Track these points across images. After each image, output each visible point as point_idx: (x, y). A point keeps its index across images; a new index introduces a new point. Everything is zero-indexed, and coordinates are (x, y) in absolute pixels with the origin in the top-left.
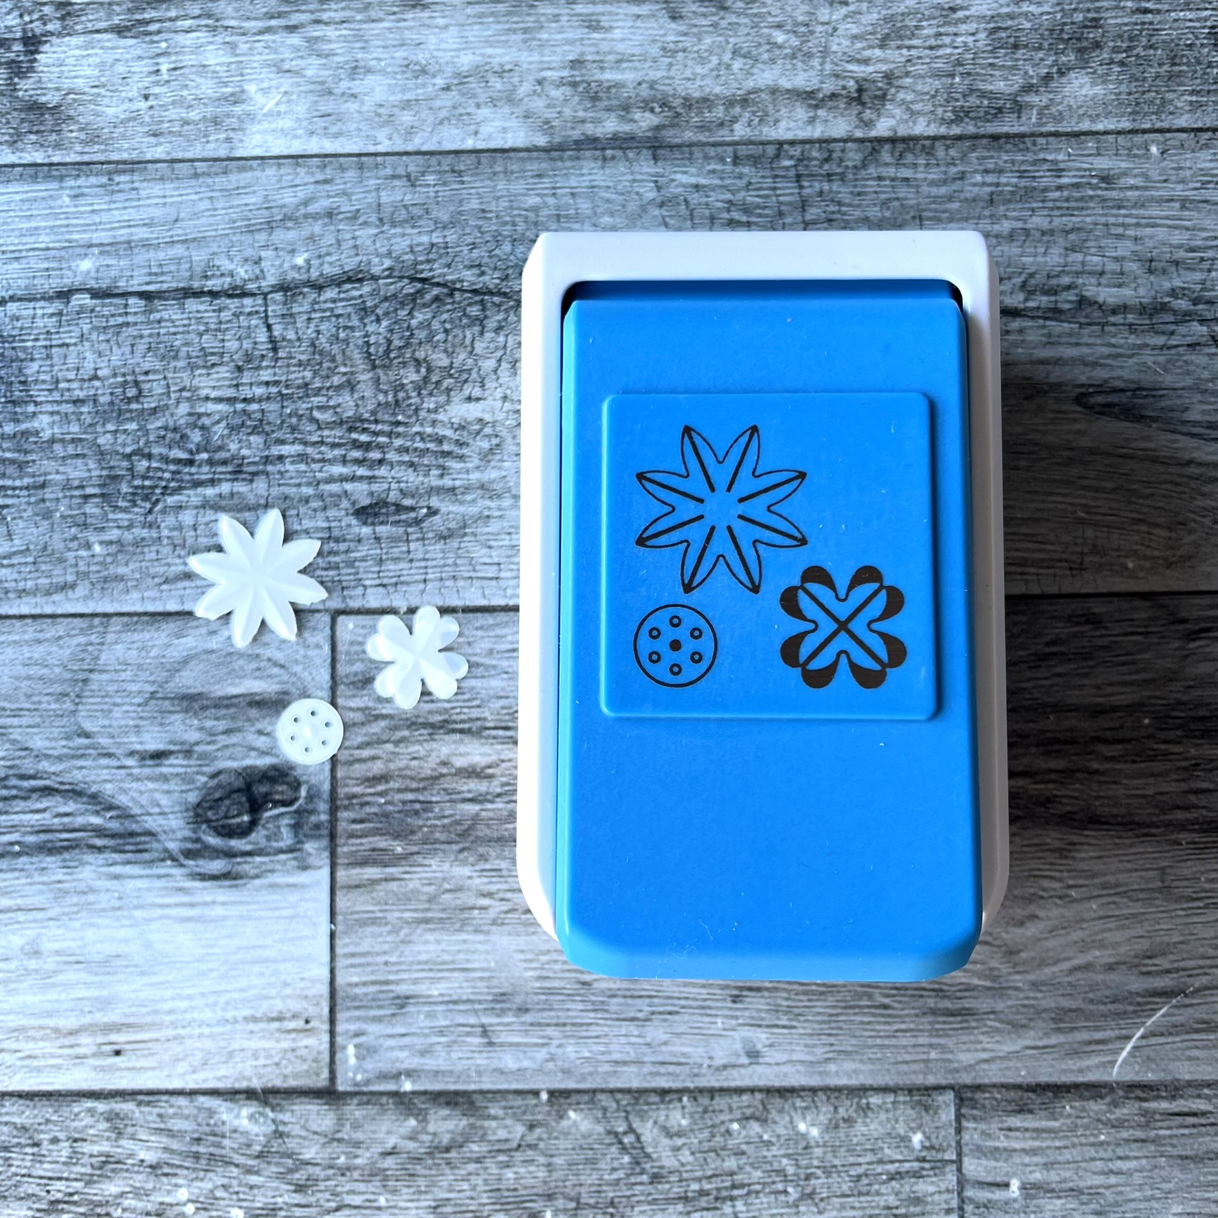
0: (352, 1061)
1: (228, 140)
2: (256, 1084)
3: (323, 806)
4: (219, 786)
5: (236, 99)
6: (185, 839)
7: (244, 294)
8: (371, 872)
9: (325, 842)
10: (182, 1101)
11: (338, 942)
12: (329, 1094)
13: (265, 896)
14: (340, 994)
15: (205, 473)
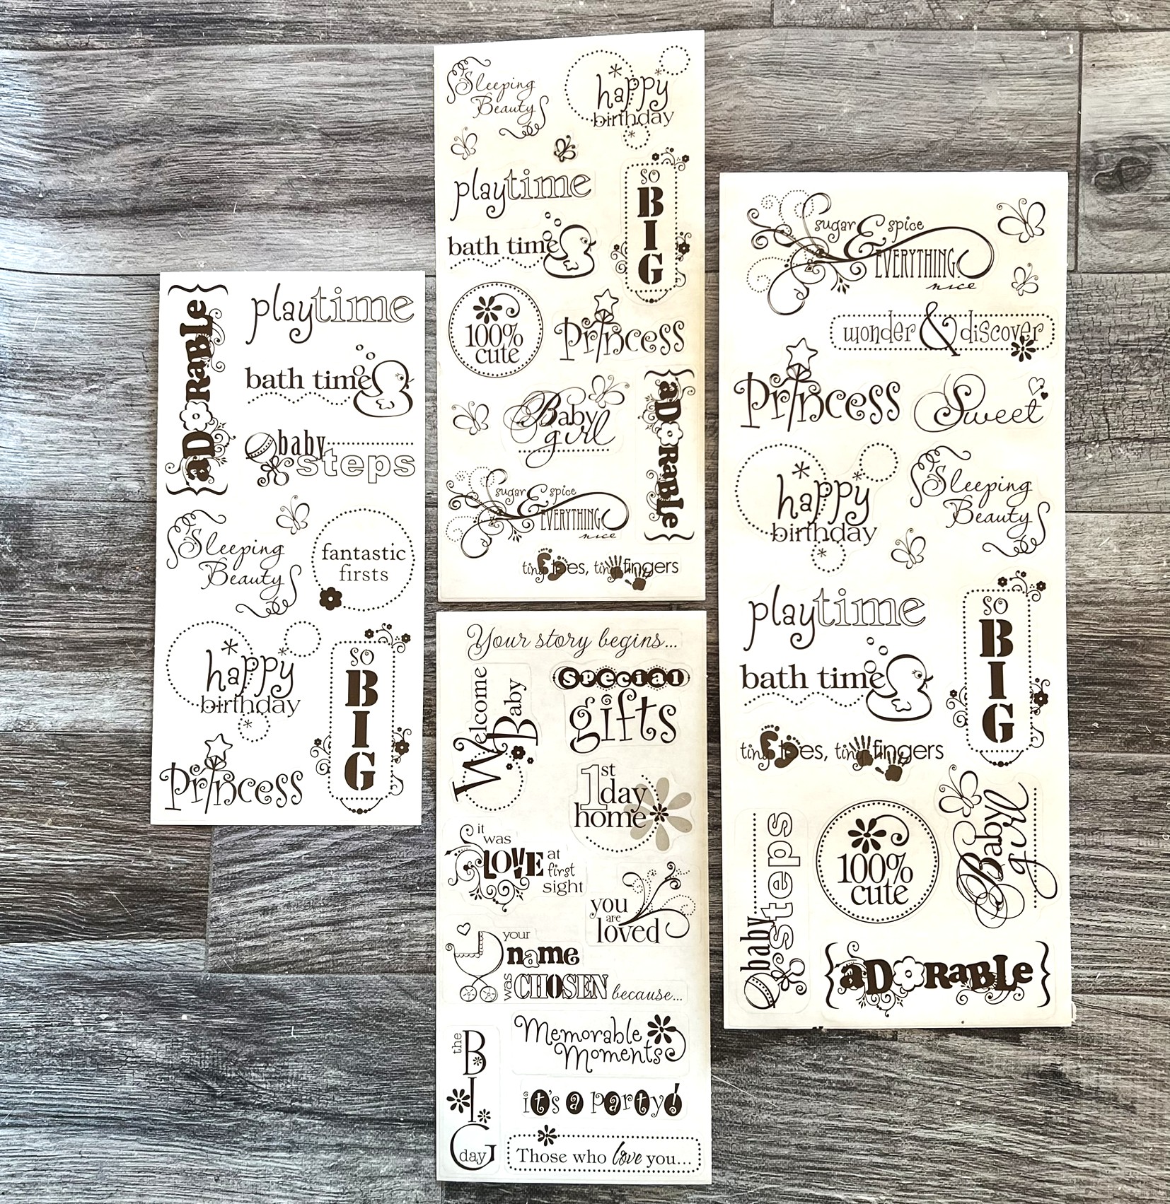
0: (1071, 46)
1: (1129, 523)
2: (1121, 34)
3: (1083, 173)
4: (1138, 183)
5: (1123, 545)
6: (1156, 156)
7: (1120, 439)
8: (1059, 139)
9: (1082, 155)
10: (1160, 25)
11: (1077, 105)
12: (1083, 29)
13: (1115, 127)
14: (1076, 79)
15: (1143, 345)
